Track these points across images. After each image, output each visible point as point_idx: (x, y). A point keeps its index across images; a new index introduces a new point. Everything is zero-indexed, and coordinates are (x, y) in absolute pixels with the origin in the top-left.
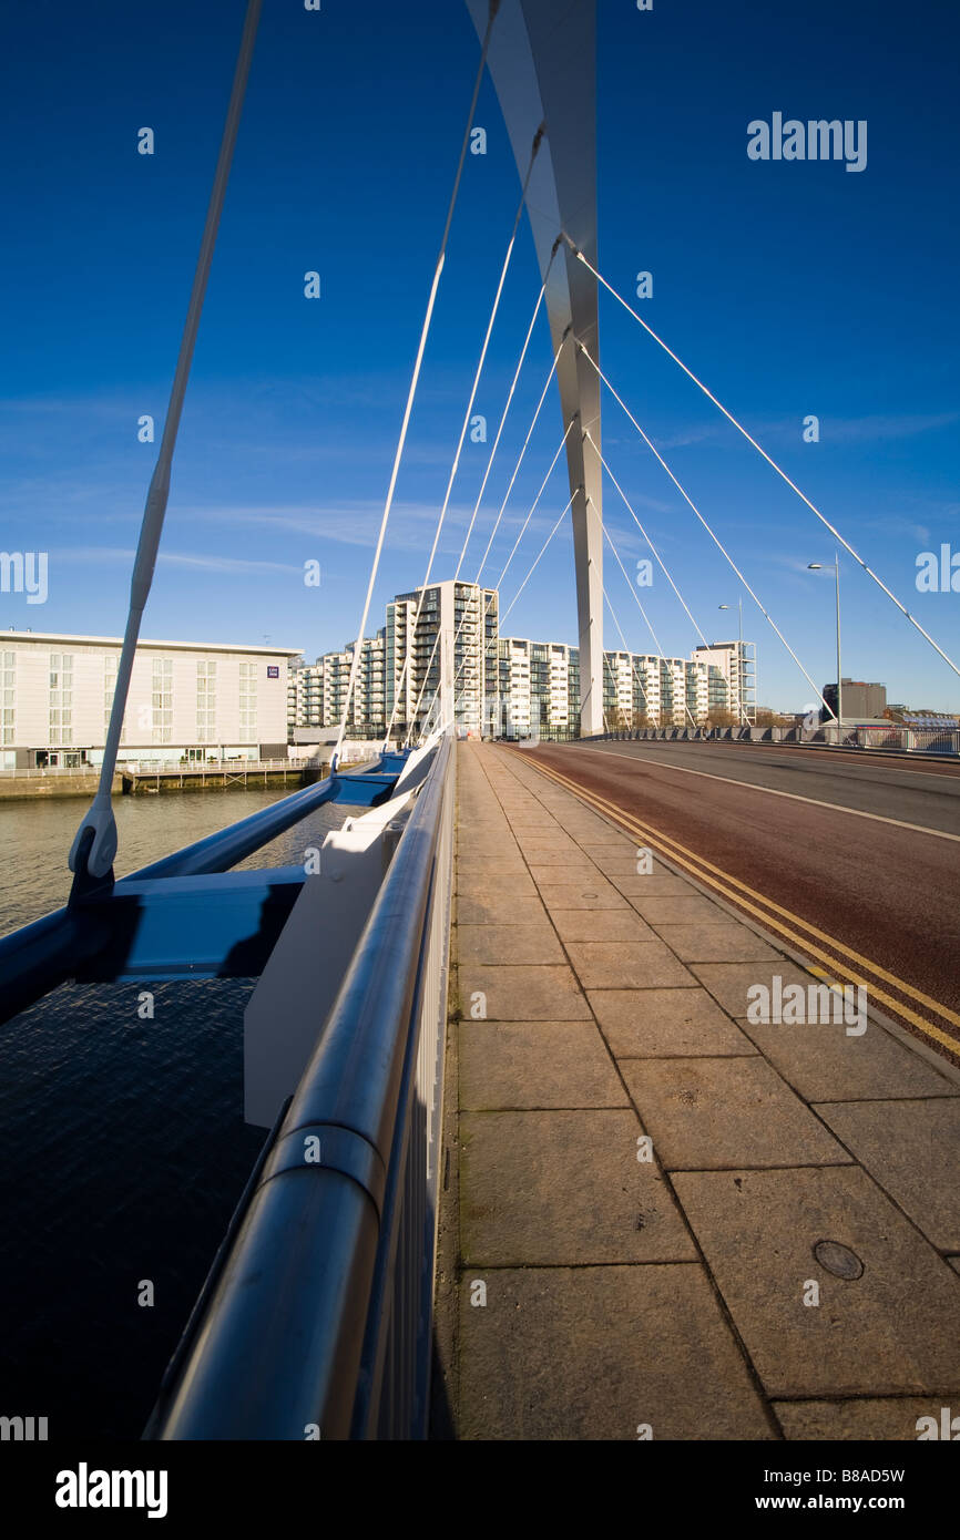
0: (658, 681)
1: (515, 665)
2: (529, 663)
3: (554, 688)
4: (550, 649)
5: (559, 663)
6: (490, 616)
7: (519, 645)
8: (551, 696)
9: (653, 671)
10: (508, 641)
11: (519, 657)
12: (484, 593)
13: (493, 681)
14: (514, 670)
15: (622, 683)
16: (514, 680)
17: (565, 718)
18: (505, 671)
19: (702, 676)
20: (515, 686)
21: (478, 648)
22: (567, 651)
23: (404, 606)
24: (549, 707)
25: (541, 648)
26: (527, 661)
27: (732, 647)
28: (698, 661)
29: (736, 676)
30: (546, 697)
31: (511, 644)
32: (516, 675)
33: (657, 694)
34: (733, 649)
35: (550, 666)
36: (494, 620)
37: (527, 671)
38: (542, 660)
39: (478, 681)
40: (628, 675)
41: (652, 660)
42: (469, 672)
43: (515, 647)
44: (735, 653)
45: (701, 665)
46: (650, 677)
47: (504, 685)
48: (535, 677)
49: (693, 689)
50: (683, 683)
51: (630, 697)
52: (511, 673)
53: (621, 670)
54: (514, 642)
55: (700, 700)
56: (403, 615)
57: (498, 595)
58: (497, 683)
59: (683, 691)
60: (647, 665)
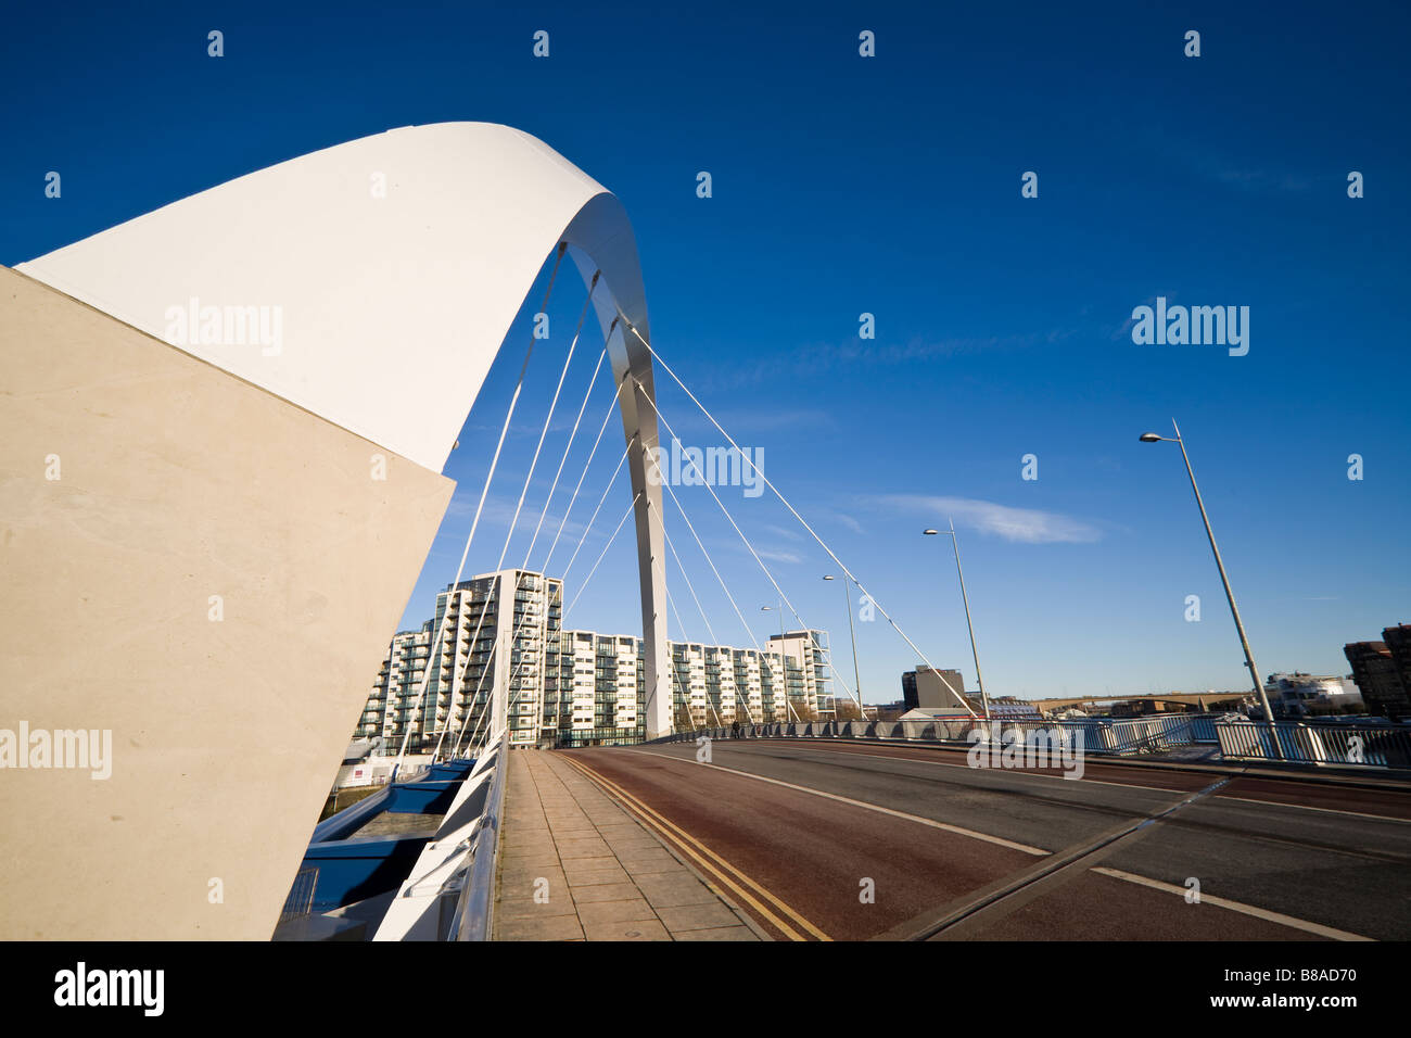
0: (732, 675)
1: (579, 660)
2: (594, 658)
3: (621, 685)
4: (618, 641)
5: (627, 656)
6: (554, 607)
7: (584, 637)
8: (618, 694)
9: (726, 664)
10: (572, 634)
11: (584, 651)
12: (548, 583)
13: (554, 678)
14: (578, 666)
15: (695, 677)
16: (578, 677)
17: (633, 719)
18: (568, 667)
19: (777, 667)
20: (578, 684)
21: (539, 642)
22: (635, 644)
23: (458, 596)
24: (616, 707)
25: (608, 641)
26: (592, 655)
27: (805, 635)
28: (772, 651)
29: (811, 667)
30: (612, 696)
31: (575, 637)
32: (580, 672)
33: (731, 688)
34: (807, 638)
35: (618, 661)
36: (558, 611)
37: (592, 667)
38: (609, 654)
39: (537, 679)
40: (700, 668)
41: (725, 651)
42: (527, 669)
43: (579, 640)
44: (809, 642)
45: (775, 656)
46: (723, 669)
47: (567, 684)
48: (601, 673)
49: (769, 682)
50: (758, 676)
51: (703, 692)
52: (574, 670)
53: (693, 663)
54: (578, 635)
55: (777, 694)
56: (456, 606)
57: (562, 583)
58: (559, 681)
59: (758, 685)
60: (720, 657)
